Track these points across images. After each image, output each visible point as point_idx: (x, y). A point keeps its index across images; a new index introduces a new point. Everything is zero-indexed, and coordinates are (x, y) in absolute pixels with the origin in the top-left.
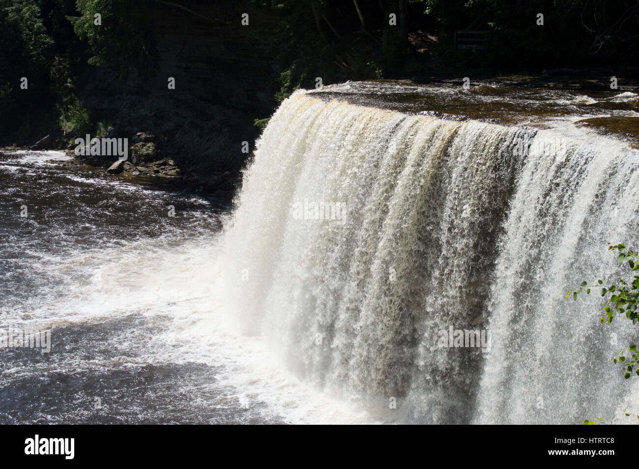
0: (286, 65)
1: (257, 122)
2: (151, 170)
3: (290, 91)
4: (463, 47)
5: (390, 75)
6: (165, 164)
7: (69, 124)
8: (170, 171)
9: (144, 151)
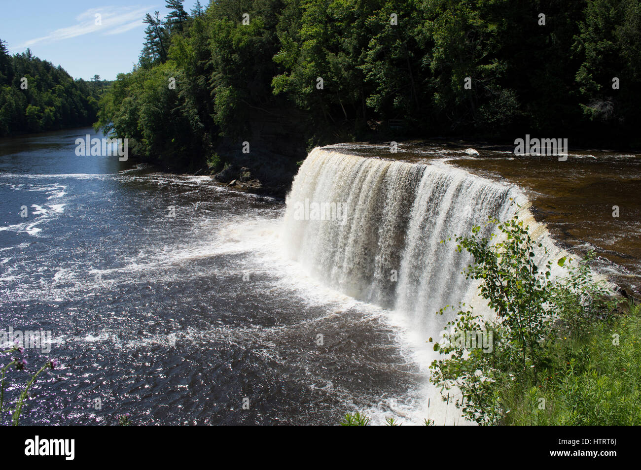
0: (311, 136)
1: (298, 163)
2: (249, 184)
3: (313, 147)
4: (392, 127)
5: (359, 140)
6: (255, 182)
7: (211, 163)
8: (258, 185)
9: (245, 176)
